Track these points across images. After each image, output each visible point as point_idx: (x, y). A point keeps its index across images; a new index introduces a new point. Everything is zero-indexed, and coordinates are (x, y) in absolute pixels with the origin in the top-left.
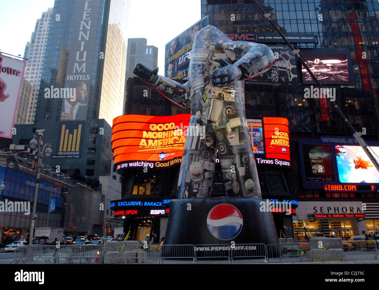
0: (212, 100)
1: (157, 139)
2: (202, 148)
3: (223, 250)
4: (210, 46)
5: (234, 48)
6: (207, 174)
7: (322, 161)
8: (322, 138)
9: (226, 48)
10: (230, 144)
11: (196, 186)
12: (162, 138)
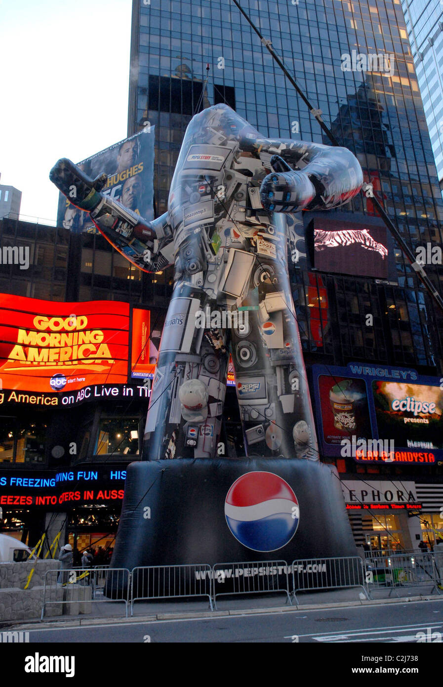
0: (232, 250)
1: (48, 347)
2: (204, 352)
3: (260, 574)
4: (229, 142)
5: (282, 150)
6: (214, 407)
7: (350, 407)
8: (351, 366)
9: (264, 148)
10: (266, 345)
11: (192, 433)
12: (58, 345)
